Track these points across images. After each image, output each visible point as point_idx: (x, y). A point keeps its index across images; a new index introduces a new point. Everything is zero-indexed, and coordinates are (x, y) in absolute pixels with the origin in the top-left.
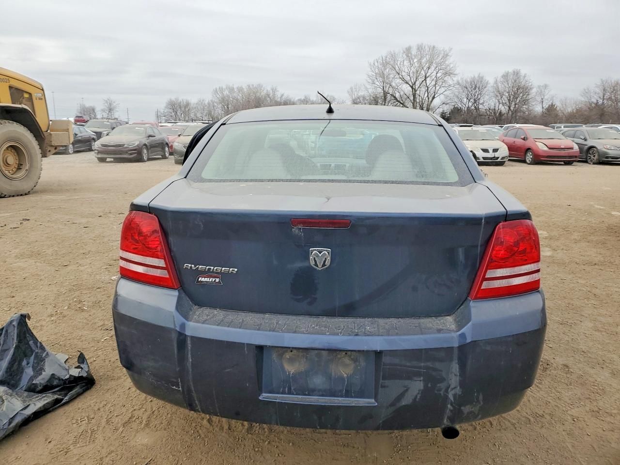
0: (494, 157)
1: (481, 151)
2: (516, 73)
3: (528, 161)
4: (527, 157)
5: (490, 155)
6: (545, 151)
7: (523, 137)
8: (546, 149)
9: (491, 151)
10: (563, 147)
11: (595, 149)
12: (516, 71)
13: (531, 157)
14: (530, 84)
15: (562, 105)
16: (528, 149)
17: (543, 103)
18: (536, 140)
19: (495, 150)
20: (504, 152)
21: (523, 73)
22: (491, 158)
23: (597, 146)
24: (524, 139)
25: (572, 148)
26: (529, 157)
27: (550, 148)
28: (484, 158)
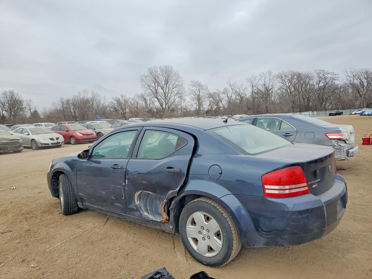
0: (58, 142)
1: (49, 140)
2: (12, 93)
3: (72, 143)
4: (71, 141)
5: (55, 141)
6: (81, 136)
7: (66, 130)
8: (81, 135)
9: (55, 139)
10: (89, 134)
11: (101, 134)
12: (11, 91)
13: (74, 140)
14: (22, 99)
15: (44, 111)
16: (72, 136)
17: (31, 110)
18: (74, 131)
19: (57, 139)
20: (61, 139)
21: (16, 92)
22: (56, 143)
23: (102, 132)
24: (67, 131)
25: (93, 134)
26: (73, 141)
27: (83, 135)
28: (52, 144)
